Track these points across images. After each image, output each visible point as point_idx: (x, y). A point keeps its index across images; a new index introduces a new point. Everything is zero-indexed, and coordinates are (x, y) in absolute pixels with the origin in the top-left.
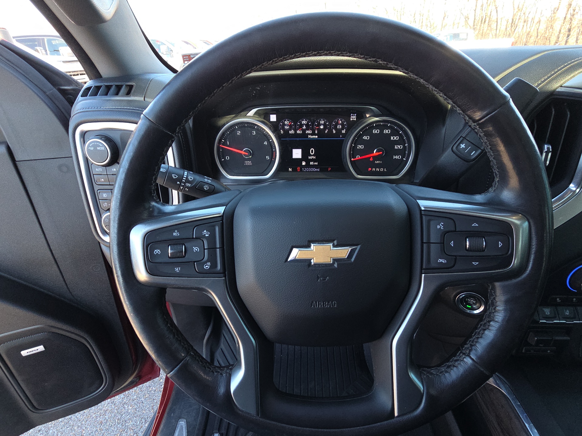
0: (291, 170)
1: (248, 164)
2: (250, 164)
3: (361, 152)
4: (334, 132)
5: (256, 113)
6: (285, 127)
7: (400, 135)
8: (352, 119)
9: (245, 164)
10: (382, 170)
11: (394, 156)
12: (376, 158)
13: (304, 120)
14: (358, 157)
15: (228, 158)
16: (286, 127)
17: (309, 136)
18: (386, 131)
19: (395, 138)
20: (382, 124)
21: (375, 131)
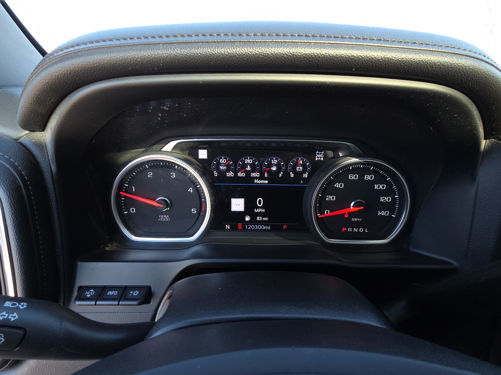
0: (229, 228)
1: (164, 219)
2: (167, 220)
3: (331, 205)
4: (292, 175)
5: (175, 147)
6: (220, 167)
7: (388, 183)
8: (318, 158)
9: (159, 220)
10: (361, 230)
11: (379, 212)
12: (353, 214)
13: (249, 158)
14: (327, 212)
15: (133, 210)
16: (222, 167)
17: (255, 181)
18: (368, 177)
19: (381, 187)
20: (361, 167)
21: (352, 177)
